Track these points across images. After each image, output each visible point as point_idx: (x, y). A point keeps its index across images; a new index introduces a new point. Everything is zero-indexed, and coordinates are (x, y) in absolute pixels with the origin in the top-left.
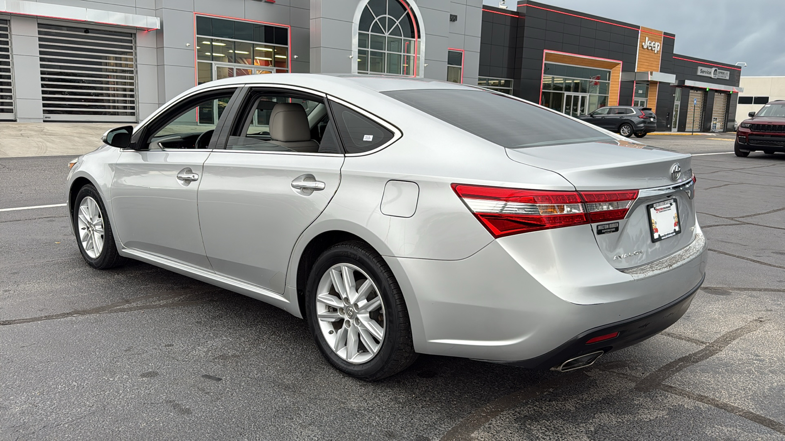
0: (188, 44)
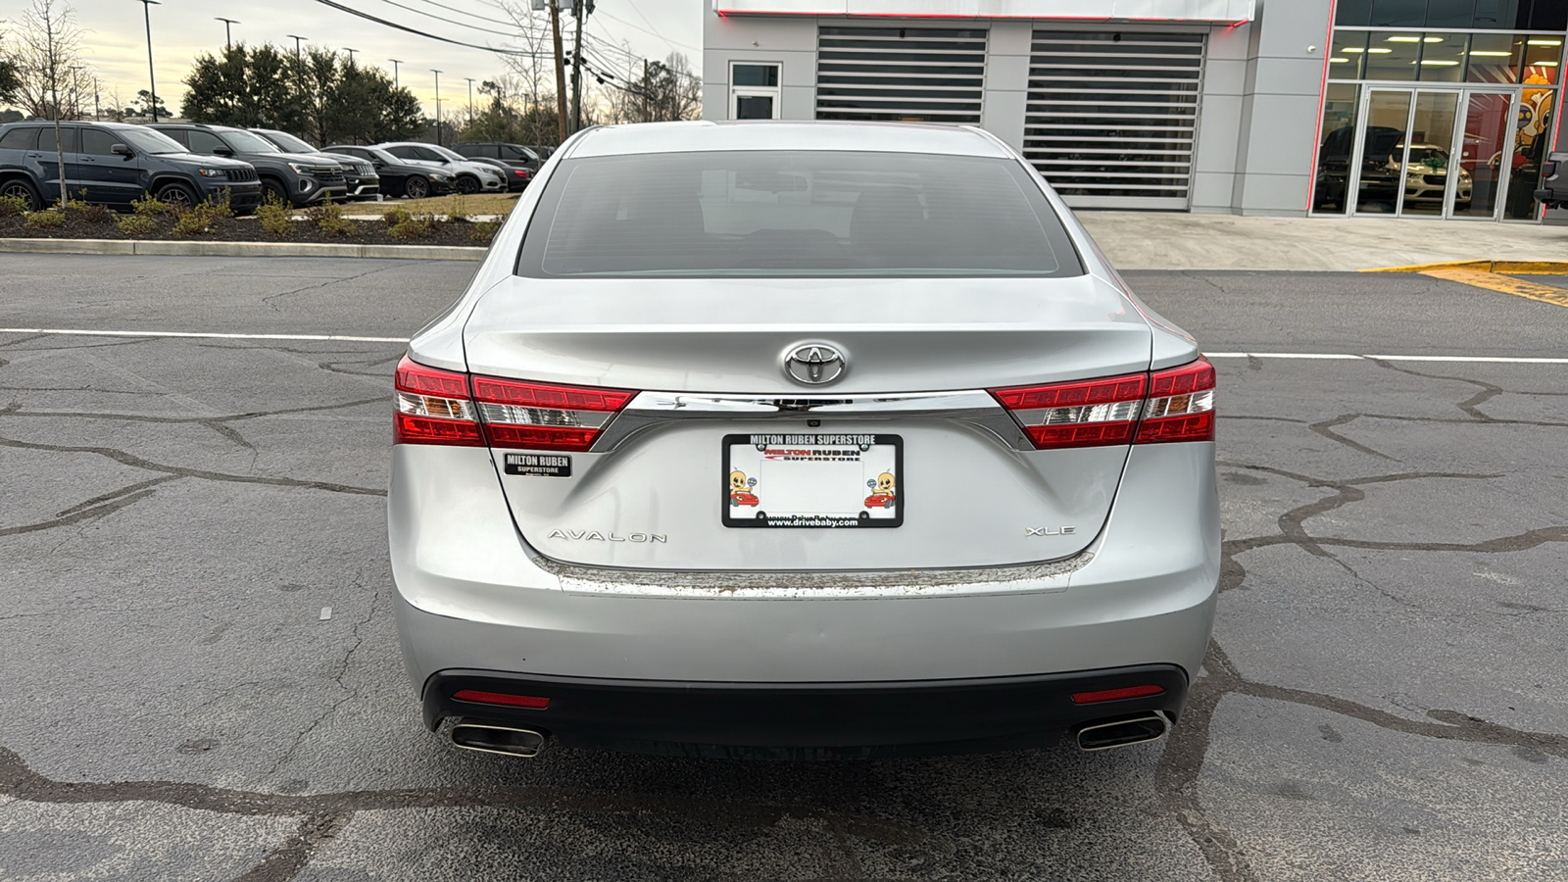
0: (1310, 49)
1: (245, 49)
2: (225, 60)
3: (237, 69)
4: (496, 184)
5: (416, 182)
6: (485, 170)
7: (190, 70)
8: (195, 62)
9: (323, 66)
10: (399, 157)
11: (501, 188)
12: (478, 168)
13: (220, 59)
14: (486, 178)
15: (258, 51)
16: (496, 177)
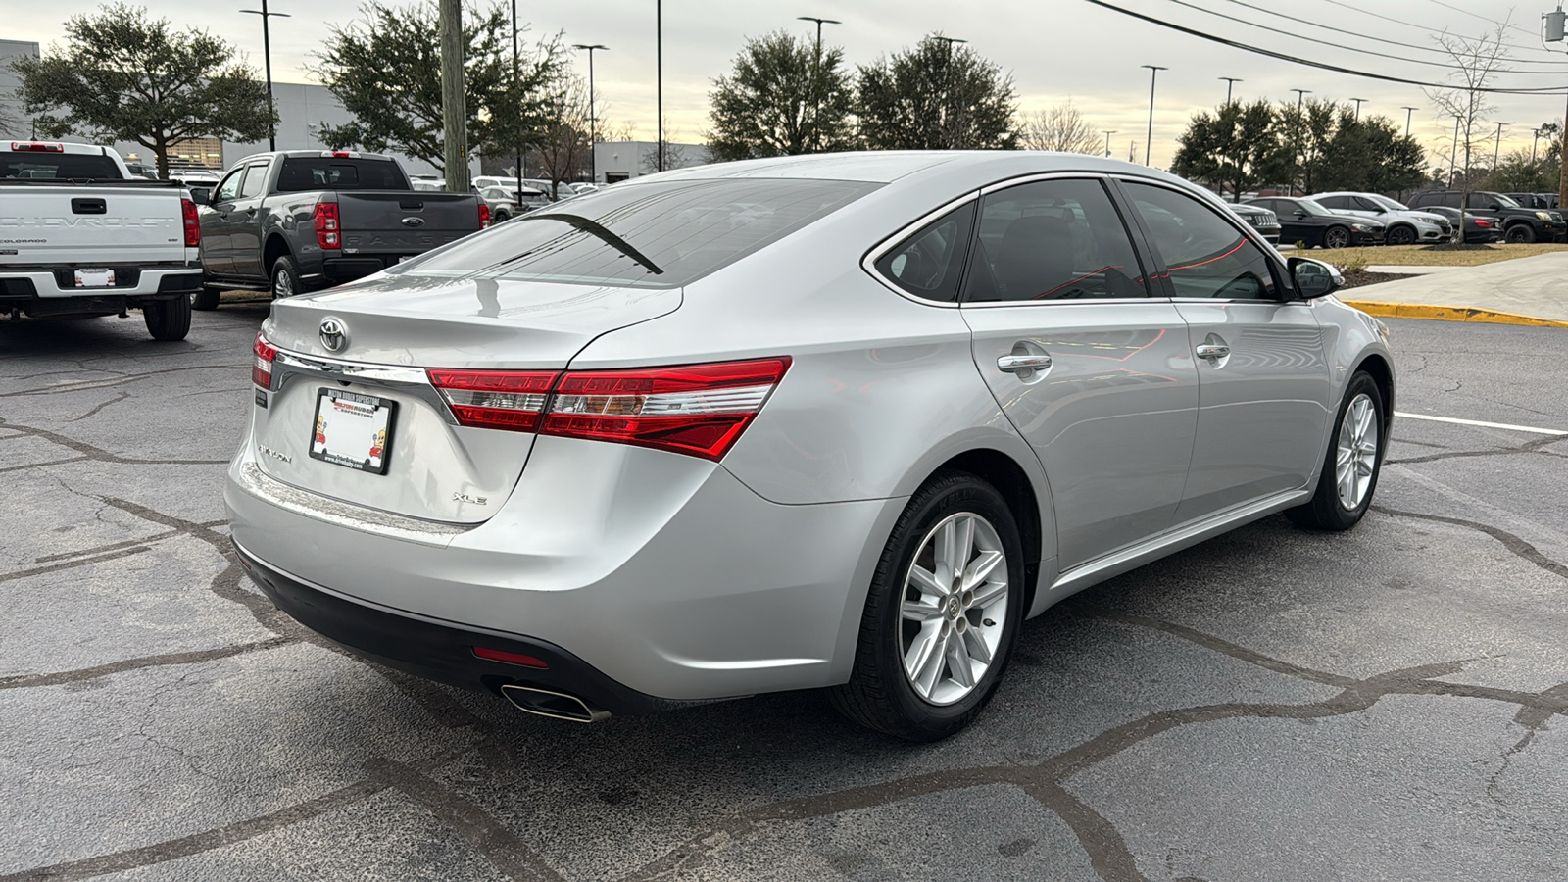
1: (1240, 106)
2: (1218, 118)
3: (1227, 125)
4: (1436, 234)
5: (1337, 233)
6: (1424, 220)
7: (1184, 128)
8: (1191, 121)
9: (1320, 119)
10: (1327, 207)
11: (1441, 238)
12: (1417, 218)
13: (1214, 116)
14: (1424, 227)
15: (1251, 107)
16: (1437, 227)
